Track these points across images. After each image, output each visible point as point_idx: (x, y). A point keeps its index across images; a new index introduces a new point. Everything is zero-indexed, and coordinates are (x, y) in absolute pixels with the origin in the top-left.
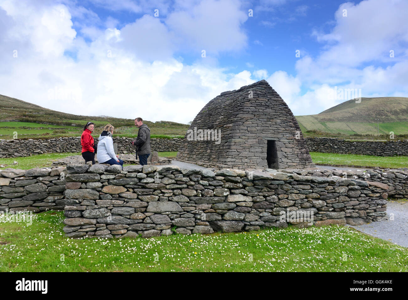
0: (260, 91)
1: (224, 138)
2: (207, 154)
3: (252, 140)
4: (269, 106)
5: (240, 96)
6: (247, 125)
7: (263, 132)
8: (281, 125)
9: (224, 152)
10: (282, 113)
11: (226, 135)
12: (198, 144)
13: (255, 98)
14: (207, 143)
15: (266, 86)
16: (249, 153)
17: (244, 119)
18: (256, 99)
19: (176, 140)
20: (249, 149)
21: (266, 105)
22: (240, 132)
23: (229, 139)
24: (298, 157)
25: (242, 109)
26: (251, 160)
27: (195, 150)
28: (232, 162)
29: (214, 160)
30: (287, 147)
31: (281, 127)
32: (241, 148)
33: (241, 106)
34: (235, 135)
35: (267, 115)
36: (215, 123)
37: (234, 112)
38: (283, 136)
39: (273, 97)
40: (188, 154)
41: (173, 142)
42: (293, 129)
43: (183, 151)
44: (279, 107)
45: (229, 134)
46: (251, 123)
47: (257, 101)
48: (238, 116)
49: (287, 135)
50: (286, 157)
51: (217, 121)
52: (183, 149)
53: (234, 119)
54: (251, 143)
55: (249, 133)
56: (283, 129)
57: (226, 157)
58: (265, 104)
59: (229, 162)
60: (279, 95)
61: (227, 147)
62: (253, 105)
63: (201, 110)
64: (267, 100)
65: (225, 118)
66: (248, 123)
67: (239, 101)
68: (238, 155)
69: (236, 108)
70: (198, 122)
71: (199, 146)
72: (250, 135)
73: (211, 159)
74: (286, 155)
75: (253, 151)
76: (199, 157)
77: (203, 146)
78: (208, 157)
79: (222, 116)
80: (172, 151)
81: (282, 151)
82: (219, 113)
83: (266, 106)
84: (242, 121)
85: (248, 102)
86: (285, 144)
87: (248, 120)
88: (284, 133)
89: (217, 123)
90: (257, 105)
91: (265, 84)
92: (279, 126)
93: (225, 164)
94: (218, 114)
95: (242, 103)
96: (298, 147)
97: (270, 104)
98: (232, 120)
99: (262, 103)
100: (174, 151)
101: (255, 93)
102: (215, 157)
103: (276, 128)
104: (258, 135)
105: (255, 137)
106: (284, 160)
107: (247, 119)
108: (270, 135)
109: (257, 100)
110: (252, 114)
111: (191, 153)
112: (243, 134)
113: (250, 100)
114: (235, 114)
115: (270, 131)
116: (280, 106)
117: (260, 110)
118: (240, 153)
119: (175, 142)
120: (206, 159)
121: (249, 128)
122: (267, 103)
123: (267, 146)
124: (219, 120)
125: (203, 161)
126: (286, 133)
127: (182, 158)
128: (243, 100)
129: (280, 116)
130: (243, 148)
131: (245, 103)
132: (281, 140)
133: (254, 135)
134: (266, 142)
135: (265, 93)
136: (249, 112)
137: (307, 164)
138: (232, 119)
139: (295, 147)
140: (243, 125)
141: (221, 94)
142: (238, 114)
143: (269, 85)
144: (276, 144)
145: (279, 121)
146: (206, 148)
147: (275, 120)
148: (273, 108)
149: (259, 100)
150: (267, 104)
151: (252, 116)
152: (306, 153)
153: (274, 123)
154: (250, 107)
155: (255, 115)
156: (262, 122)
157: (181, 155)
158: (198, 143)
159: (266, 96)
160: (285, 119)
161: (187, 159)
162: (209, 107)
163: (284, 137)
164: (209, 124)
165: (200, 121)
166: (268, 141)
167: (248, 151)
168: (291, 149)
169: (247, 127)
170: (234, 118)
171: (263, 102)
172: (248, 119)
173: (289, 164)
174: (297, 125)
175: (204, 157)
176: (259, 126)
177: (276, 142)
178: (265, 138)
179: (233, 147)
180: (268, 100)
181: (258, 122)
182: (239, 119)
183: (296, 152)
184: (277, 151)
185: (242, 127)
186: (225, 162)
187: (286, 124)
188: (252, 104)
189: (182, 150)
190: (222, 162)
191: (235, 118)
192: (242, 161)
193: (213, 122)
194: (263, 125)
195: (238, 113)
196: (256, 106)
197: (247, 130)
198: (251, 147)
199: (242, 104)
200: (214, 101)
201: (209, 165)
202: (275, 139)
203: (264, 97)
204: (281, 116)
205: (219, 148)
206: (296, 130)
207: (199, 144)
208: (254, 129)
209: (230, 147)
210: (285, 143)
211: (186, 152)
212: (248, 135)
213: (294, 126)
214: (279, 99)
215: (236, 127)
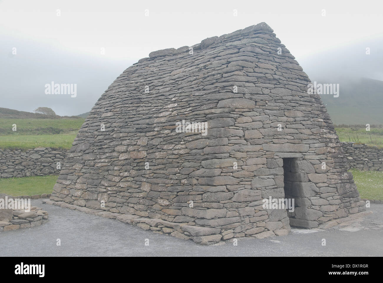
0: (259, 47)
1: (190, 157)
2: (141, 195)
3: (255, 160)
4: (280, 81)
5: (214, 58)
6: (243, 125)
7: (274, 140)
8: (304, 122)
9: (194, 193)
10: (303, 97)
11: (194, 151)
12: (111, 168)
13: (252, 62)
14: (137, 168)
15: (269, 37)
16: (253, 193)
17: (237, 110)
18: (253, 65)
19: (41, 153)
20: (249, 183)
21: (274, 79)
22: (231, 142)
23: (207, 159)
24: (337, 191)
25: (230, 88)
26: (256, 208)
27: (103, 183)
28: (219, 218)
29: (164, 210)
30: (317, 171)
31: (304, 127)
32: (236, 181)
33: (223, 79)
34: (222, 151)
35: (279, 101)
36: (156, 120)
37: (209, 93)
38: (310, 147)
39: (285, 61)
40: (86, 190)
41: (35, 156)
42: (325, 131)
43: (68, 182)
44: (297, 84)
45: (203, 148)
46: (250, 120)
47: (257, 70)
48: (221, 104)
49: (317, 145)
50: (317, 193)
51: (161, 115)
52: (69, 177)
53: (213, 111)
54: (254, 168)
55: (249, 143)
56: (308, 132)
57: (203, 205)
58: (272, 78)
59: (212, 219)
60: (293, 58)
61: (202, 181)
62: (250, 79)
63: (107, 89)
64: (275, 69)
65: (183, 107)
66: (244, 119)
67: (214, 70)
68: (230, 199)
69: (212, 84)
70: (104, 115)
71: (116, 173)
72: (250, 148)
73: (156, 207)
74: (317, 190)
75: (258, 186)
76: (118, 200)
77: (126, 174)
78: (147, 202)
79: (175, 102)
80: (31, 176)
81: (310, 181)
82: (163, 97)
83: (275, 82)
84: (233, 115)
85: (240, 70)
86: (313, 164)
87: (243, 114)
88: (311, 142)
89: (163, 120)
90: (258, 78)
91: (267, 32)
92: (301, 126)
93: (203, 226)
94: (160, 98)
95: (227, 73)
96: (335, 170)
97: (281, 78)
98: (206, 115)
99: (267, 75)
100: (36, 175)
101: (252, 52)
102: (166, 203)
103: (296, 131)
104: (265, 147)
105: (261, 153)
106: (316, 200)
107: (243, 110)
108: (287, 147)
109: (257, 67)
110: (251, 99)
111: (94, 189)
112: (237, 147)
113: (243, 67)
114: (213, 98)
115: (285, 137)
116: (298, 81)
117: (266, 91)
118: (234, 194)
119: (40, 157)
120: (140, 206)
121: (246, 132)
122: (275, 74)
123: (283, 173)
124: (168, 113)
125: (132, 210)
126: (315, 142)
127: (68, 199)
128: (225, 66)
129: (300, 102)
130: (238, 180)
131: (236, 73)
132: (306, 157)
133: (258, 147)
134: (281, 163)
135: (270, 53)
136: (244, 94)
137: (353, 205)
138: (207, 112)
139: (331, 171)
140: (234, 125)
141: (150, 55)
142: (223, 99)
143: (275, 35)
144: (298, 167)
145: (299, 114)
146: (136, 178)
147: (292, 113)
148: (287, 86)
149: (260, 68)
150: (276, 77)
151: (251, 104)
152: (348, 181)
153: (292, 119)
154: (246, 82)
155: (256, 102)
156: (271, 118)
157: (66, 192)
158: (111, 165)
159: (271, 58)
160: (310, 109)
161: (83, 202)
162: (127, 82)
163: (311, 149)
164: (137, 122)
165: (109, 114)
166: (285, 160)
167: (250, 187)
168: (325, 175)
169: (245, 129)
170: (212, 108)
171: (268, 71)
172: (245, 110)
173: (324, 208)
174: (330, 122)
175: (131, 200)
176: (265, 126)
177: (299, 162)
178: (279, 154)
179: (218, 180)
180: (277, 68)
181: (263, 117)
182: (226, 110)
183: (333, 181)
184: (301, 182)
185: (232, 131)
186: (203, 218)
187: (312, 120)
188: (247, 76)
189: (66, 179)
190: (193, 217)
191: (216, 107)
192: (240, 214)
193: (150, 118)
194: (272, 124)
195: (223, 97)
196: (256, 80)
197: (244, 136)
198: (255, 176)
199: (224, 75)
200: (137, 70)
201: (156, 226)
202: (298, 155)
203: (269, 60)
204: (302, 103)
205: (176, 182)
206: (329, 133)
207: (116, 168)
208: (256, 134)
209: (213, 181)
210: (312, 161)
211: (78, 186)
212: (246, 148)
213: (325, 124)
214: (296, 67)
215: (220, 130)
